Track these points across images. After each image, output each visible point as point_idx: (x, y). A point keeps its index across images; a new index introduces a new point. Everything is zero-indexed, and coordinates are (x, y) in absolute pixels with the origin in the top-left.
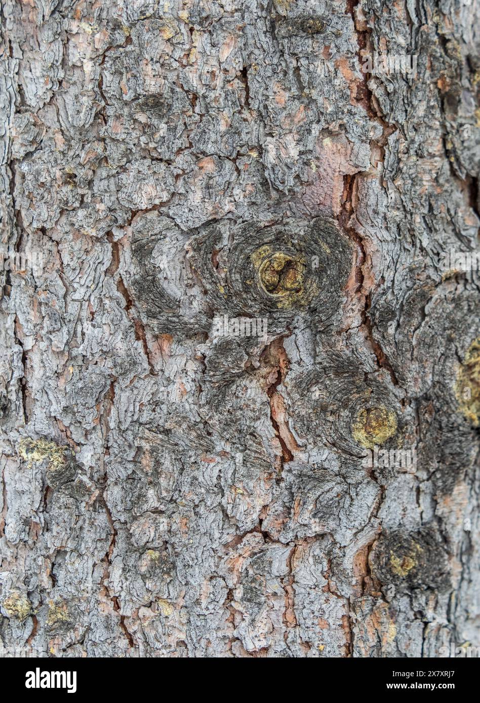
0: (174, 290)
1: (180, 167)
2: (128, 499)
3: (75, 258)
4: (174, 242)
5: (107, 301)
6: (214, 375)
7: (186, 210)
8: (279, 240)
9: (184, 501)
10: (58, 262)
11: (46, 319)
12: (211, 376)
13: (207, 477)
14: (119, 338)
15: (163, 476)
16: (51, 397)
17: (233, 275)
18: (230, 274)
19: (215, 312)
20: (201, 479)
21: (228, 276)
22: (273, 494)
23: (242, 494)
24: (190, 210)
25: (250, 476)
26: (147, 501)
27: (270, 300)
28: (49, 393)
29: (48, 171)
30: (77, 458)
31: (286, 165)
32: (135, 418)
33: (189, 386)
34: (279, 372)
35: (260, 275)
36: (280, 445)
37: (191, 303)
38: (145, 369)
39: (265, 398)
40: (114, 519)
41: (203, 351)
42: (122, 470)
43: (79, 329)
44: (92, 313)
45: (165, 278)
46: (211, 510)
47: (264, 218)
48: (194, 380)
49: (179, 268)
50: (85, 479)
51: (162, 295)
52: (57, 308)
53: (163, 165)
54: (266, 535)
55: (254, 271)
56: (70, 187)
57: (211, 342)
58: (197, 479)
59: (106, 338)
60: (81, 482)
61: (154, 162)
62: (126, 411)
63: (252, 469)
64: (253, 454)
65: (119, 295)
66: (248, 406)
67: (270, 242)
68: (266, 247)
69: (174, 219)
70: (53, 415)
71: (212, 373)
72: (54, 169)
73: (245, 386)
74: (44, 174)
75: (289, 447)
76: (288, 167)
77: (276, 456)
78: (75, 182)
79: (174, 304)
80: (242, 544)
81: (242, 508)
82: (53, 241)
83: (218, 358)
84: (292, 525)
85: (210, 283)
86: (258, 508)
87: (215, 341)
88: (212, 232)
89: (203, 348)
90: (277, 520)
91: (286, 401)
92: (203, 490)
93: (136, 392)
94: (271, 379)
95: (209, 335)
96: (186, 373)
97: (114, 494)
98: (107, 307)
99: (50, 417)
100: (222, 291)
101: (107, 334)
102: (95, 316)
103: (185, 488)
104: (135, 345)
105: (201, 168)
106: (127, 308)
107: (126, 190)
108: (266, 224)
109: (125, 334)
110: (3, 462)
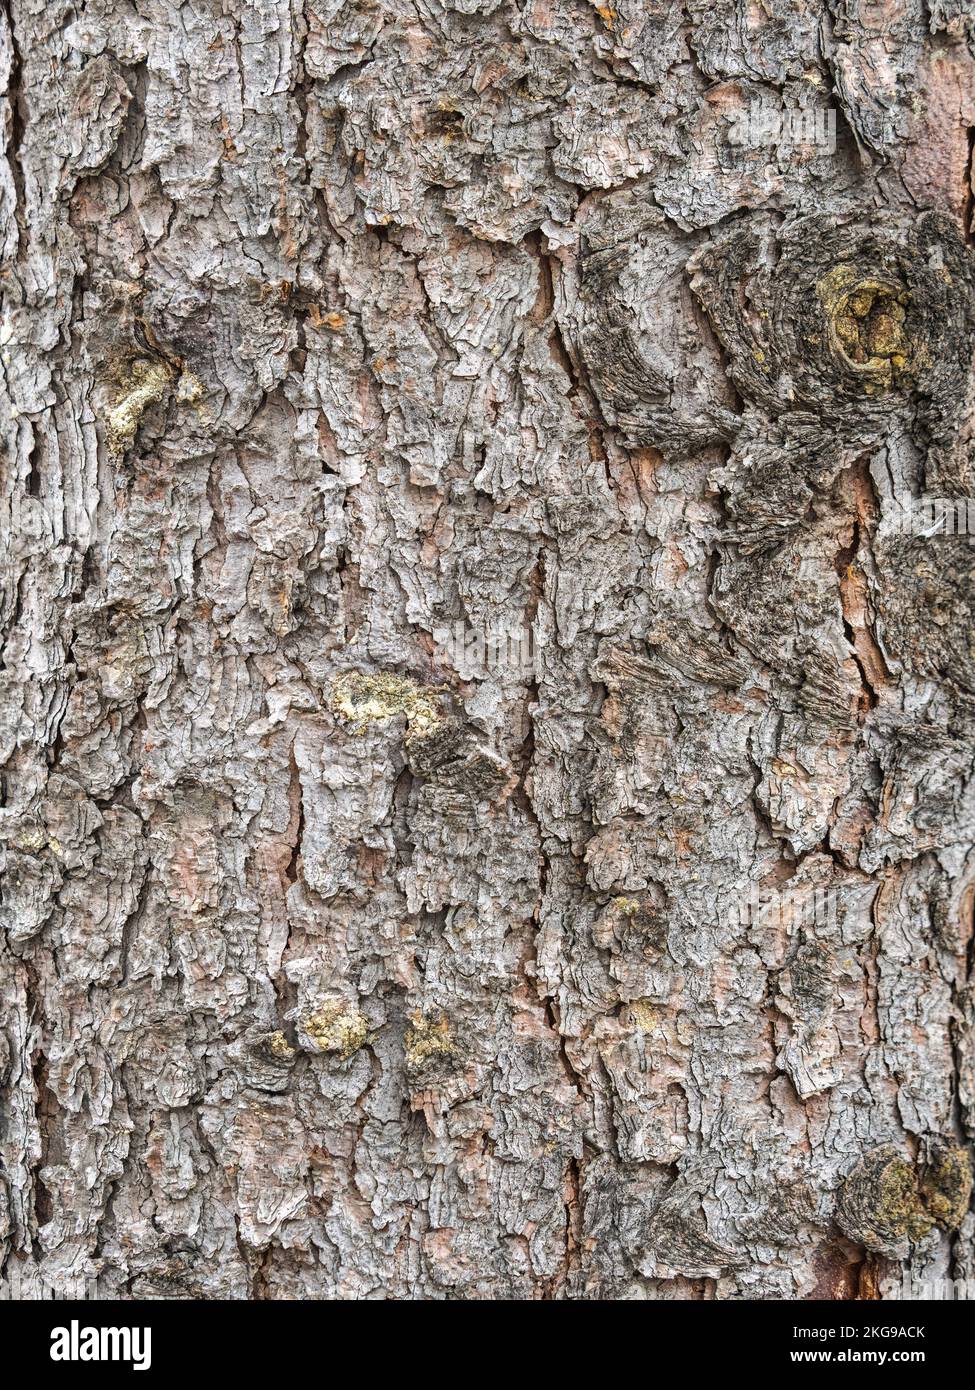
0: (662, 360)
1: (672, 100)
2: (573, 793)
3: (455, 291)
4: (662, 257)
5: (529, 380)
6: (746, 531)
7: (688, 191)
8: (868, 251)
9: (683, 792)
10: (418, 298)
11: (393, 419)
12: (740, 534)
13: (725, 744)
14: (556, 456)
15: (642, 742)
16: (405, 584)
17: (779, 326)
18: (774, 324)
19: (746, 401)
20: (714, 747)
21: (771, 327)
22: (852, 774)
23: (795, 776)
24: (695, 190)
25: (807, 739)
26: (614, 796)
27: (853, 376)
28: (402, 574)
29: (394, 106)
30: (467, 709)
31: (877, 101)
32: (587, 623)
33: (694, 556)
34: (856, 526)
35: (833, 324)
36: (858, 675)
37: (694, 384)
38: (611, 522)
39: (833, 577)
40: (544, 835)
41: (722, 482)
42: (561, 731)
43: (469, 438)
44: (496, 405)
45: (644, 333)
46: (735, 813)
47: (834, 208)
48: (702, 544)
49: (669, 311)
50: (489, 752)
51: (638, 364)
52: (420, 395)
53: (639, 98)
54: (838, 857)
55: (822, 317)
56: (444, 141)
57: (739, 462)
58: (707, 748)
59: (529, 457)
60: (483, 759)
61: (622, 90)
62: (568, 609)
63: (814, 724)
64: (818, 692)
65: (557, 367)
66: (801, 594)
67: (849, 259)
68: (841, 268)
69: (662, 208)
70: (411, 620)
71: (742, 528)
72: (407, 102)
73: (798, 554)
74: (387, 112)
75: (870, 677)
76: (881, 106)
77: (851, 697)
78: (458, 129)
79: (661, 386)
80: (796, 878)
81: (797, 804)
82: (407, 254)
83: (752, 496)
84: (878, 835)
85: (738, 342)
86: (827, 804)
87: (747, 462)
88: (740, 236)
89: (722, 476)
90: (852, 826)
91: (870, 583)
92: (719, 771)
93: (586, 569)
94: (845, 539)
95: (735, 449)
96: (688, 528)
97: (546, 784)
98: (530, 392)
99: (406, 625)
100: (761, 357)
101: (530, 448)
102: (501, 412)
103: (684, 767)
104: (590, 472)
105: (713, 104)
106: (570, 394)
107: (568, 148)
108: (840, 222)
109: (569, 448)
110: (292, 726)
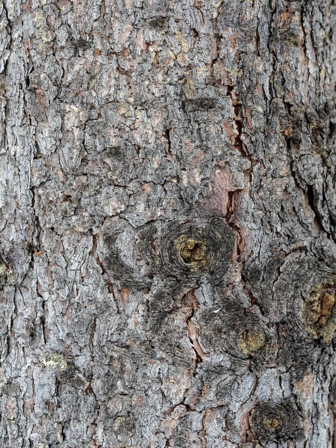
0: (130, 262)
1: (131, 189)
2: (106, 387)
3: (71, 245)
4: (129, 234)
5: (91, 270)
6: (154, 313)
7: (135, 215)
8: (191, 231)
9: (139, 388)
10: (61, 247)
11: (55, 281)
12: (152, 313)
13: (152, 373)
14: (99, 292)
15: (126, 373)
16: (59, 328)
17: (164, 253)
19: (154, 275)
20: (148, 374)
21: (161, 253)
22: (192, 382)
23: (173, 383)
24: (138, 215)
25: (177, 372)
26: (117, 388)
27: (186, 267)
28: (58, 325)
29: (54, 193)
30: (75, 363)
31: (194, 187)
32: (109, 339)
33: (140, 319)
34: (193, 310)
35: (180, 252)
36: (195, 353)
37: (140, 270)
38: (114, 310)
39: (185, 325)
40: (97, 399)
41: (147, 298)
42: (102, 370)
43: (75, 287)
44: (83, 278)
45: (124, 256)
46: (155, 393)
47: (182, 219)
48: (142, 316)
49: (132, 249)
50: (81, 376)
51: (122, 265)
52: (62, 274)
53: (121, 189)
54: (188, 407)
55: (176, 250)
56: (67, 203)
57: (152, 292)
58: (146, 374)
59: (91, 292)
60: (78, 377)
61: (116, 187)
62: (103, 335)
63: (179, 368)
64: (179, 359)
65: (98, 266)
66: (175, 330)
67: (185, 233)
68: (183, 236)
69: (128, 220)
70: (60, 338)
71: (153, 311)
72: (58, 192)
73: (173, 318)
74: (52, 195)
75: (199, 354)
76: (195, 189)
77: (193, 359)
78: (70, 200)
79: (130, 270)
80: (174, 412)
81: (174, 391)
82: (59, 235)
83: (156, 302)
84: (203, 400)
85: (150, 258)
86: (183, 391)
87: (154, 292)
88: (151, 228)
90: (194, 397)
91: (196, 327)
92: (150, 381)
93: (109, 323)
94: (189, 314)
95: (151, 288)
96: (138, 312)
97: (97, 384)
98: (91, 273)
100: (158, 263)
101: (92, 289)
103: (140, 380)
104: (108, 296)
105: (144, 190)
106: (103, 274)
107: (100, 205)
108: (183, 222)
109: (102, 289)
110: (32, 367)
